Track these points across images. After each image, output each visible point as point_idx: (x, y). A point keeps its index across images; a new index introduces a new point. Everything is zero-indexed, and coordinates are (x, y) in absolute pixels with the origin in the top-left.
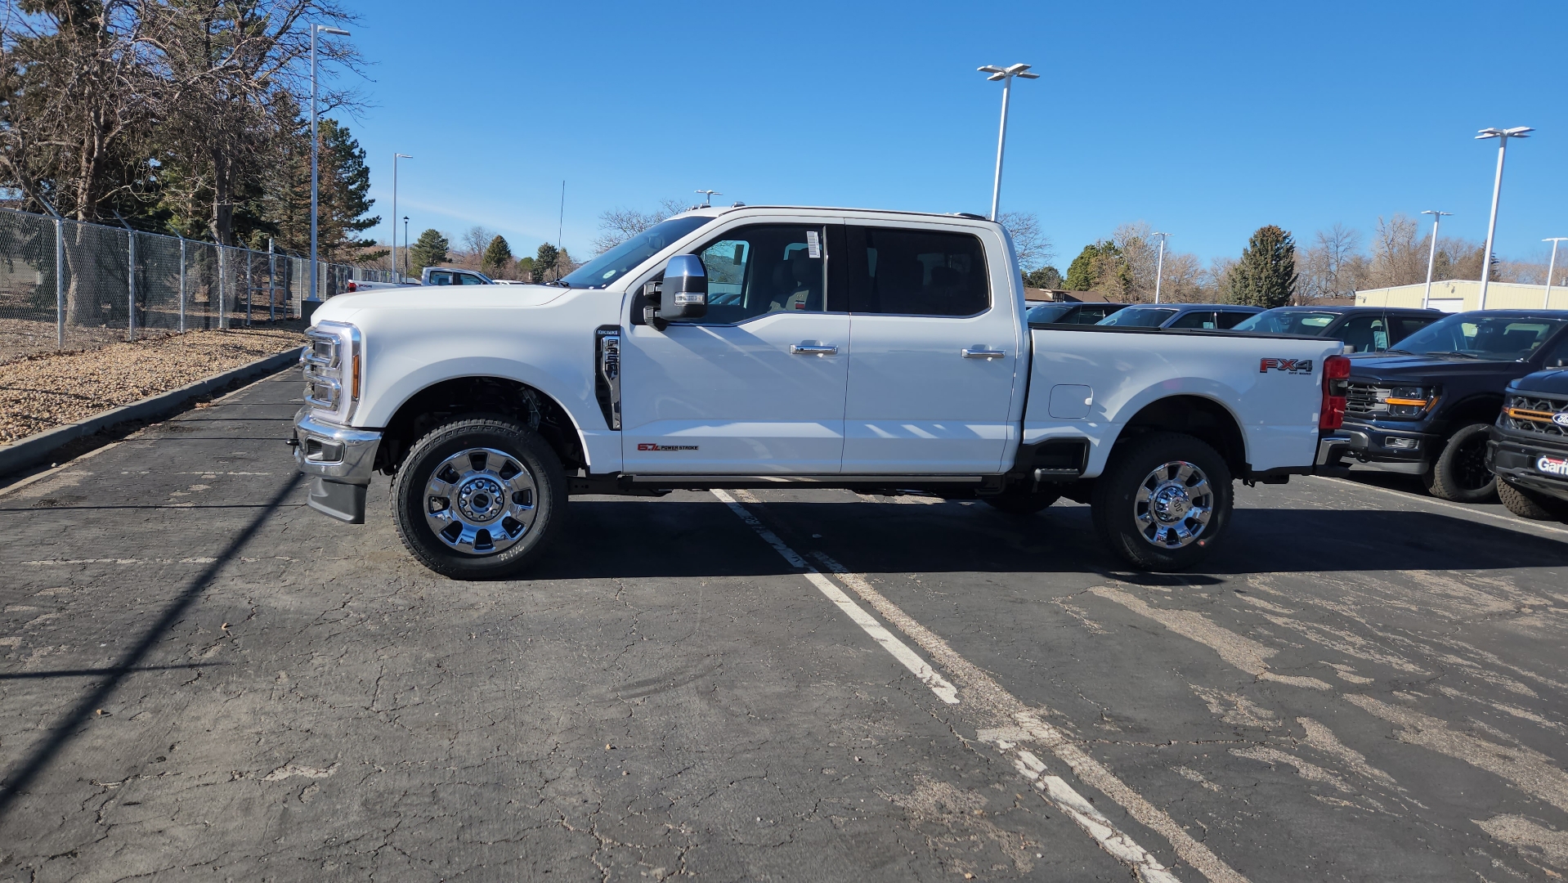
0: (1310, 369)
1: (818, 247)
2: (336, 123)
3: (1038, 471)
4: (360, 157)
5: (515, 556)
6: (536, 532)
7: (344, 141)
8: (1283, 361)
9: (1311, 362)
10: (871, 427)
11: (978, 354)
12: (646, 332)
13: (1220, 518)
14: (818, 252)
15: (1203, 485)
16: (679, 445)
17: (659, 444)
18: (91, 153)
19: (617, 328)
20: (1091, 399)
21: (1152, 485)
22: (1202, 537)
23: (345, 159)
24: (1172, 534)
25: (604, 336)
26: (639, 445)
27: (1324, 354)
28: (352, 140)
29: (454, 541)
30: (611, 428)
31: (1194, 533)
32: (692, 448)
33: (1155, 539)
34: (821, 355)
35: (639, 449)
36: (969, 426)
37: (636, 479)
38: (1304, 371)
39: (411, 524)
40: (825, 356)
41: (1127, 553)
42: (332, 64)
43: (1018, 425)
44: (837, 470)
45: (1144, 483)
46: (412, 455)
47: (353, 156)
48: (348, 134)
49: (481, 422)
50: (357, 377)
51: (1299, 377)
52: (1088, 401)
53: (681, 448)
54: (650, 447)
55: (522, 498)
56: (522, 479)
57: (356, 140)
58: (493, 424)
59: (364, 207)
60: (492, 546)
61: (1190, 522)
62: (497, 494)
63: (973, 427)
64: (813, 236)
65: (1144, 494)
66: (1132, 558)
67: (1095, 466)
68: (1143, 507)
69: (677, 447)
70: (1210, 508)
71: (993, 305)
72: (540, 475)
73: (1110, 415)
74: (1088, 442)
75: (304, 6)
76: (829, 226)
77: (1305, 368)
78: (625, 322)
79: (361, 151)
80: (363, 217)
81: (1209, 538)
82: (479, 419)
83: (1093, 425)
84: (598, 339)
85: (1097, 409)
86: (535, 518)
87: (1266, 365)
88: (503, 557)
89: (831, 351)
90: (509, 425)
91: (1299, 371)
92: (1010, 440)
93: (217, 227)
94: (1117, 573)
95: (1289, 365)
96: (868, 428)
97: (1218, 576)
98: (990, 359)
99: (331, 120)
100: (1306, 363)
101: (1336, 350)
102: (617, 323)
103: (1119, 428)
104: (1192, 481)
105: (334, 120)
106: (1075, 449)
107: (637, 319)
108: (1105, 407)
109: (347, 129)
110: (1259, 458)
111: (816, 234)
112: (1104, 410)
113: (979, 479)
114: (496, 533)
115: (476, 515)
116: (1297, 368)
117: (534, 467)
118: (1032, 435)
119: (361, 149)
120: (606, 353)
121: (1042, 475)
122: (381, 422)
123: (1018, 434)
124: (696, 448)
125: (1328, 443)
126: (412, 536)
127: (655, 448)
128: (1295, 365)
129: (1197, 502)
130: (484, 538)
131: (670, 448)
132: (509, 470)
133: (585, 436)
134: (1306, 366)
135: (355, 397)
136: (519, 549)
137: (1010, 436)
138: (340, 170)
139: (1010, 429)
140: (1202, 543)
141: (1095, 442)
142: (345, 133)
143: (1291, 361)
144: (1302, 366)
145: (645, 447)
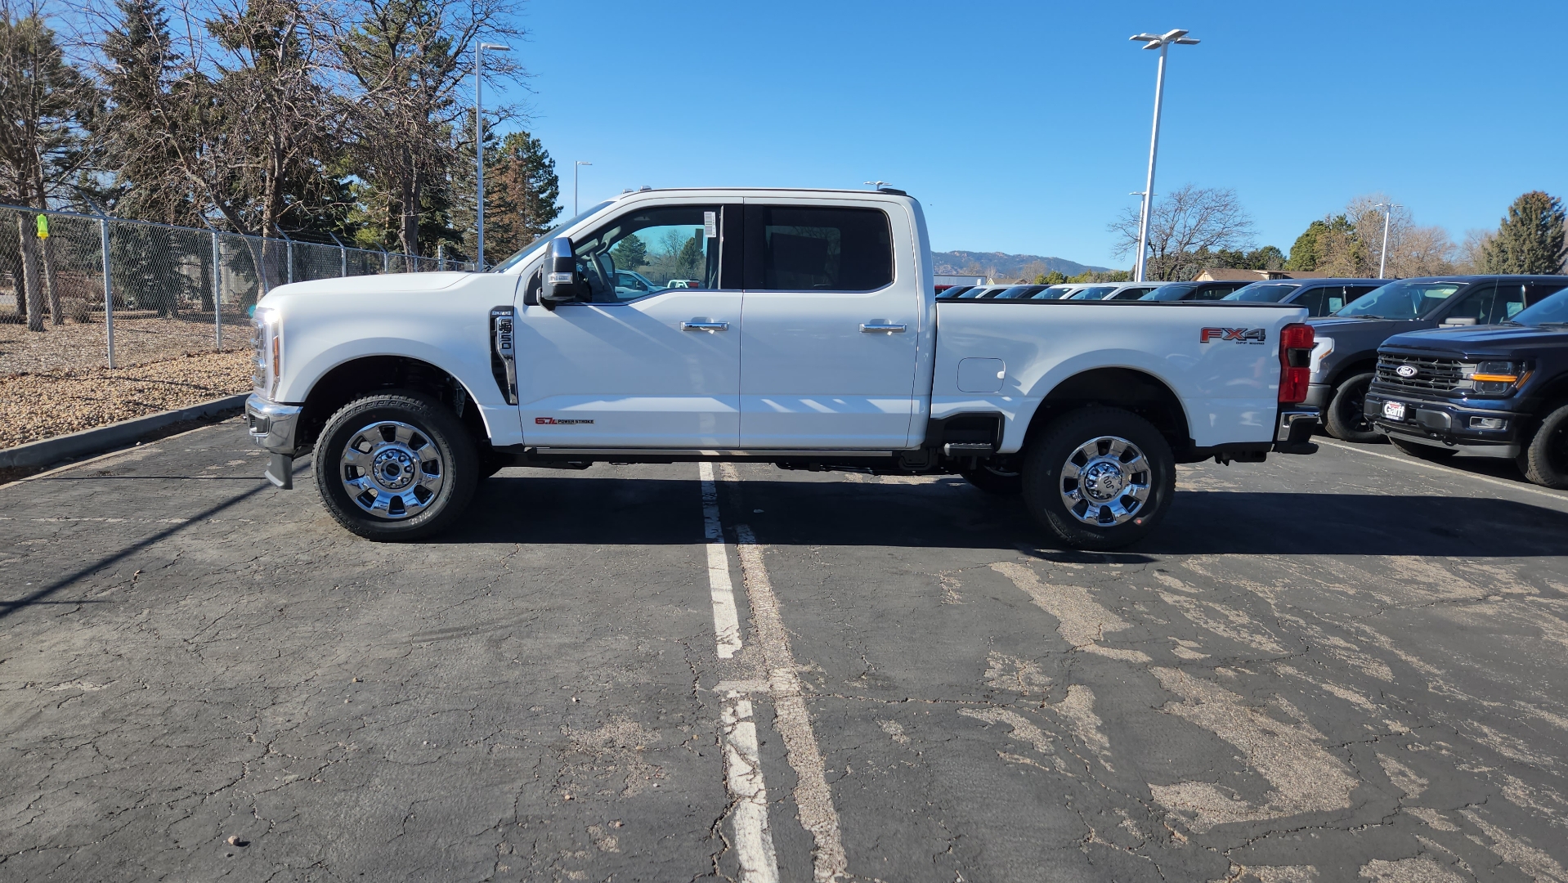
0: (1263, 339)
1: (714, 226)
2: (529, 135)
3: (947, 446)
4: (550, 166)
5: (425, 521)
6: (442, 500)
7: (535, 152)
8: (1229, 330)
9: (1263, 330)
10: (767, 401)
11: (876, 328)
12: (538, 311)
13: (1158, 496)
14: (714, 231)
15: (1140, 462)
16: (575, 418)
17: (556, 418)
18: (272, 174)
19: (512, 309)
20: (1003, 373)
21: (1081, 460)
22: (1139, 515)
23: (537, 168)
24: (1106, 514)
25: (498, 316)
26: (536, 419)
27: (1280, 321)
28: (543, 150)
29: (370, 506)
30: (508, 403)
31: (1130, 511)
32: (588, 422)
33: (1085, 517)
34: (712, 332)
35: (537, 423)
36: (869, 400)
37: (540, 451)
38: (1255, 341)
39: (329, 489)
40: (717, 333)
41: (1054, 531)
42: (503, 79)
43: (925, 399)
44: (736, 444)
45: (1071, 457)
46: (327, 427)
47: (544, 165)
48: (539, 145)
49: (387, 397)
50: (277, 358)
51: (1249, 347)
52: (1001, 375)
53: (577, 422)
54: (548, 421)
55: (431, 467)
56: (428, 451)
57: (546, 151)
58: (398, 399)
59: (554, 214)
60: (404, 512)
61: (1127, 501)
62: (407, 464)
63: (872, 401)
64: (710, 216)
65: (1070, 469)
66: (1059, 536)
67: (1012, 440)
68: (1071, 484)
69: (573, 421)
70: (1148, 486)
71: (896, 280)
72: (443, 446)
73: (1025, 389)
74: (1002, 417)
75: (478, 26)
76: (727, 206)
77: (1257, 338)
78: (519, 304)
79: (551, 162)
81: (1145, 517)
82: (386, 394)
83: (1007, 399)
84: (493, 320)
85: (1010, 384)
86: (442, 485)
87: (1207, 334)
88: (414, 522)
89: (721, 328)
90: (413, 400)
91: (1249, 340)
92: (915, 415)
93: (405, 236)
94: (1042, 551)
95: (1237, 334)
96: (765, 403)
97: (1150, 556)
98: (890, 333)
99: (524, 133)
100: (1258, 332)
101: (1297, 317)
102: (511, 304)
103: (1037, 401)
104: (1126, 456)
105: (527, 132)
106: (990, 424)
107: (529, 300)
108: (1020, 380)
109: (538, 141)
110: (1203, 434)
111: (713, 214)
112: (1019, 384)
113: (889, 454)
114: (409, 499)
115: (388, 482)
116: (1246, 338)
117: (438, 439)
118: (941, 409)
119: (551, 159)
120: (500, 333)
121: (951, 450)
122: (300, 397)
123: (925, 408)
124: (592, 422)
125: (1290, 417)
126: (330, 501)
127: (552, 421)
128: (1243, 334)
129: (1136, 479)
130: (397, 504)
131: (566, 421)
132: (416, 443)
133: (484, 411)
134: (1259, 336)
135: (277, 373)
136: (428, 515)
137: (916, 410)
138: (532, 180)
139: (916, 403)
140: (1139, 521)
141: (1010, 416)
142: (536, 144)
143: (1238, 330)
144: (1252, 335)
145: (540, 421)
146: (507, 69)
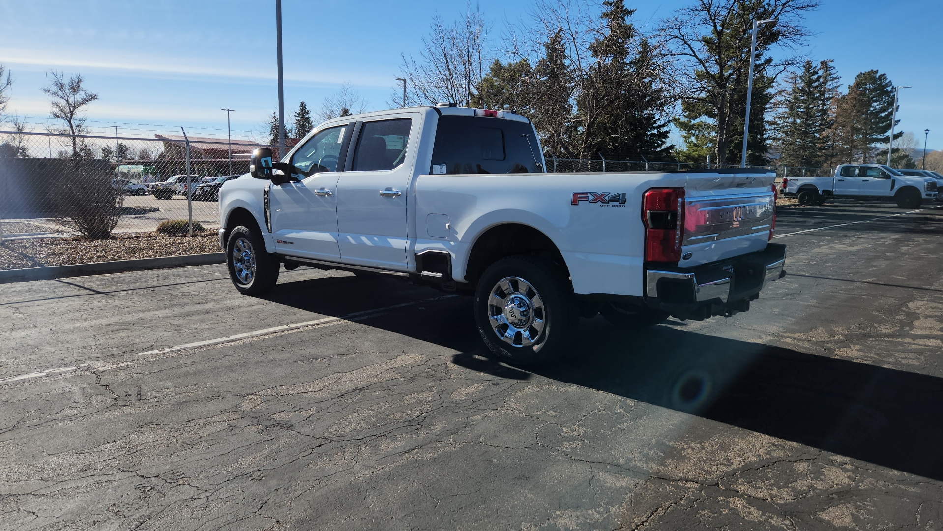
0: (624, 202)
1: (342, 137)
2: (877, 72)
3: (423, 273)
4: (891, 92)
5: (251, 286)
7: (881, 83)
8: (594, 194)
9: (624, 194)
10: (348, 237)
11: (388, 194)
13: (548, 330)
15: (537, 300)
17: (283, 240)
20: (448, 224)
23: (880, 95)
24: (518, 337)
26: (277, 240)
27: (642, 186)
28: (887, 81)
29: (240, 277)
30: (269, 232)
31: (533, 339)
33: (504, 337)
34: (326, 196)
38: (617, 203)
43: (413, 240)
45: (493, 290)
46: (229, 239)
47: (886, 92)
48: (884, 78)
51: (612, 210)
52: (447, 226)
57: (890, 81)
58: (244, 228)
64: (343, 131)
65: (493, 299)
67: (458, 273)
68: (495, 310)
69: (287, 242)
70: (543, 320)
71: (405, 159)
73: (460, 236)
74: (450, 255)
77: (618, 201)
79: (893, 88)
80: (889, 133)
83: (452, 243)
84: (264, 191)
85: (452, 231)
87: (577, 198)
89: (330, 193)
91: (611, 203)
92: (410, 251)
95: (601, 199)
98: (393, 197)
99: (872, 71)
100: (619, 196)
103: (468, 246)
104: (529, 295)
105: (875, 70)
106: (443, 260)
108: (457, 230)
109: (885, 74)
110: (580, 282)
111: (345, 129)
112: (457, 233)
114: (249, 275)
116: (609, 201)
119: (893, 86)
120: (266, 197)
123: (413, 246)
124: (291, 243)
125: (655, 274)
128: (606, 198)
130: (246, 277)
131: (285, 242)
133: (263, 235)
134: (620, 199)
136: (251, 283)
137: (408, 248)
138: (875, 104)
139: (409, 242)
140: (536, 348)
141: (453, 255)
142: (882, 77)
143: (603, 194)
144: (614, 199)
145: (279, 241)
146: (795, 33)
